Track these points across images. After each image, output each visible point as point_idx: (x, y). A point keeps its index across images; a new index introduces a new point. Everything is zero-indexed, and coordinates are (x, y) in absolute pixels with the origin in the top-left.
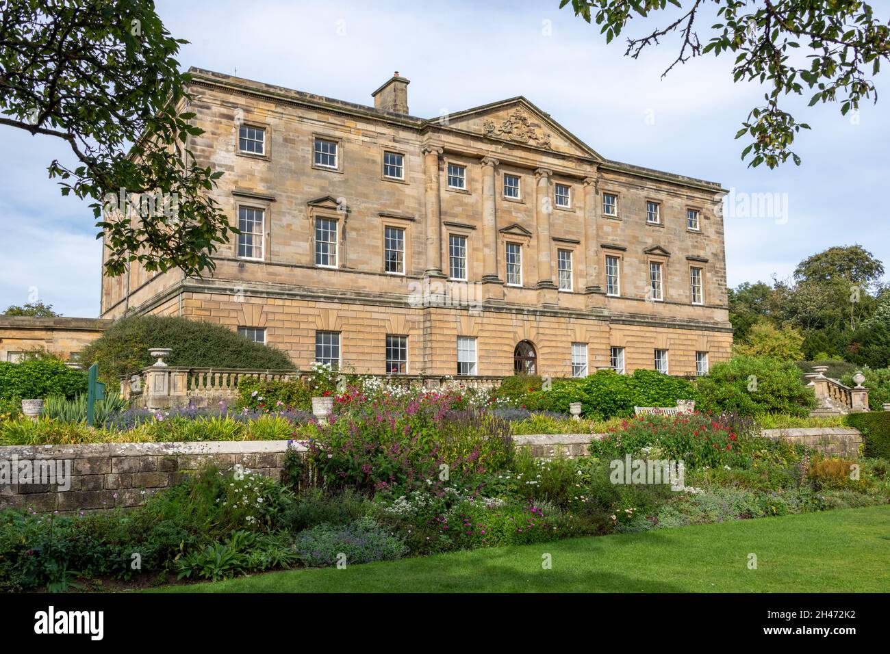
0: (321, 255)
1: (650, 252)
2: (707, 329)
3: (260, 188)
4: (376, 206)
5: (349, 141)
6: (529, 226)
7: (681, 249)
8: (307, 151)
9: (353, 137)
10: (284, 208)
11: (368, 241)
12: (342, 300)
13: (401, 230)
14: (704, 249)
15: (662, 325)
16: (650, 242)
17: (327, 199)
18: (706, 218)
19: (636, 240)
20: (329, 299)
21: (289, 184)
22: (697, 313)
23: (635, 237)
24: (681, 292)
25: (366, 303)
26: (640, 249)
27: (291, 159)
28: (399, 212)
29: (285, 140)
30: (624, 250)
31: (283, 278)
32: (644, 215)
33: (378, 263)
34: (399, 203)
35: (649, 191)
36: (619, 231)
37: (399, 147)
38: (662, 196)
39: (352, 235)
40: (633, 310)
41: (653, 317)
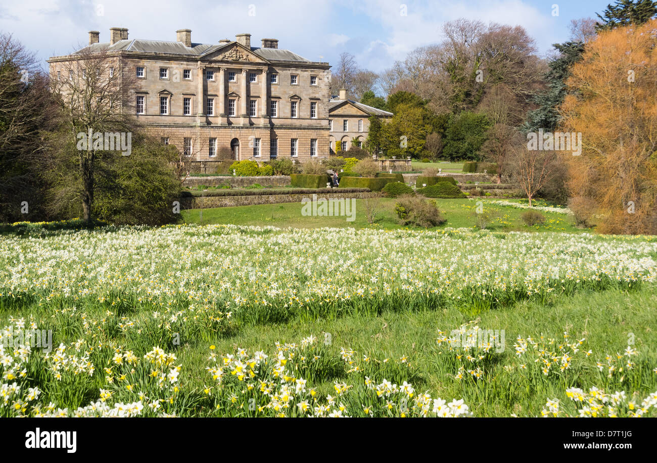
0: (162, 110)
1: (292, 97)
2: (317, 129)
3: (143, 90)
4: (181, 91)
5: (172, 67)
6: (239, 92)
7: (306, 95)
8: (158, 73)
9: (173, 66)
10: (150, 95)
11: (178, 104)
12: (169, 126)
13: (189, 99)
14: (318, 93)
15: (295, 128)
16: (292, 93)
17: (165, 91)
18: (320, 79)
19: (285, 93)
20: (165, 126)
21: (152, 86)
22: (312, 122)
23: (285, 92)
24: (305, 113)
25: (177, 127)
26: (287, 96)
27: (153, 77)
28: (188, 92)
29: (151, 71)
30: (279, 98)
31: (151, 120)
32: (290, 81)
33: (181, 112)
34: (188, 89)
35: (293, 71)
36: (278, 90)
37: (189, 67)
38: (299, 72)
39: (172, 102)
40: (282, 123)
41: (291, 125)
